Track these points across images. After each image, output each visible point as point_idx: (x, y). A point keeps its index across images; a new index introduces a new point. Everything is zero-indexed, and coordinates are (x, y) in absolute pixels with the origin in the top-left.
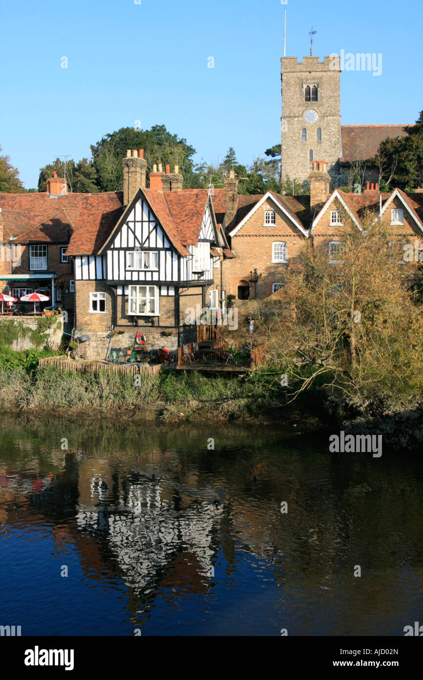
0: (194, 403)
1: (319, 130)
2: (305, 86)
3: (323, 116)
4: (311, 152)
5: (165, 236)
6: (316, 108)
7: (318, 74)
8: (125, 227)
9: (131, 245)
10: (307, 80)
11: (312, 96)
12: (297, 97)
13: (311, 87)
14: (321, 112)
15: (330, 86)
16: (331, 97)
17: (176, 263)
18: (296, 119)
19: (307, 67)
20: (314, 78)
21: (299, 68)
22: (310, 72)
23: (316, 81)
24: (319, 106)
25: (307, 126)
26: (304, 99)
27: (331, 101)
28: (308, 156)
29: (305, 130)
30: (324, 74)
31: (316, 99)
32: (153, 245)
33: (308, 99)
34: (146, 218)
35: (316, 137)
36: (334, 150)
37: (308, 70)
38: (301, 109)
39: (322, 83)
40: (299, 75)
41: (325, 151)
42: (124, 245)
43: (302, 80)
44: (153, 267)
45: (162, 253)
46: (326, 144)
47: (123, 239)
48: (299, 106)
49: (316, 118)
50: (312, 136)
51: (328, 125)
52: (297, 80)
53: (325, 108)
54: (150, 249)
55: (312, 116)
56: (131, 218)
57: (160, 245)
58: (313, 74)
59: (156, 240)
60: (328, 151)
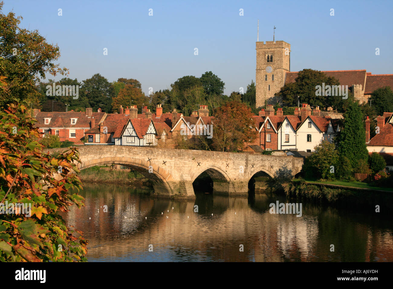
0: (135, 179)
1: (273, 76)
2: (267, 55)
3: (275, 69)
4: (269, 86)
5: (136, 133)
6: (272, 66)
7: (273, 49)
8: (126, 130)
9: (128, 135)
10: (268, 52)
11: (270, 60)
12: (263, 61)
13: (270, 55)
14: (274, 67)
15: (278, 55)
16: (278, 60)
17: (139, 140)
18: (263, 71)
19: (268, 46)
20: (271, 51)
21: (264, 46)
22: (269, 49)
23: (272, 53)
24: (273, 65)
25: (267, 74)
26: (266, 61)
27: (279, 62)
28: (268, 88)
29: (266, 76)
30: (275, 49)
31: (272, 61)
32: (133, 135)
33: (268, 61)
34: (132, 127)
35: (271, 79)
36: (280, 85)
37: (268, 47)
38: (265, 66)
39: (274, 54)
40: (264, 50)
41: (276, 86)
42: (126, 135)
43: (265, 52)
44: (133, 142)
45: (136, 137)
46: (276, 82)
47: (126, 133)
48: (264, 64)
49: (272, 70)
50: (270, 78)
51: (277, 73)
52: (263, 52)
53: (276, 65)
54: (132, 136)
55: (270, 69)
56: (128, 127)
57: (135, 135)
58: (270, 49)
59: (134, 134)
60: (277, 85)
